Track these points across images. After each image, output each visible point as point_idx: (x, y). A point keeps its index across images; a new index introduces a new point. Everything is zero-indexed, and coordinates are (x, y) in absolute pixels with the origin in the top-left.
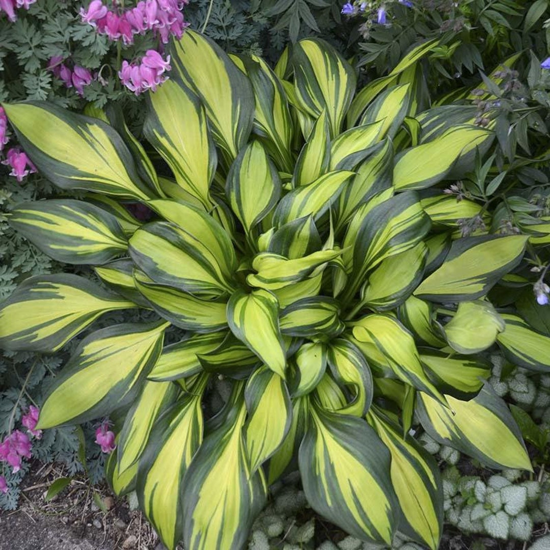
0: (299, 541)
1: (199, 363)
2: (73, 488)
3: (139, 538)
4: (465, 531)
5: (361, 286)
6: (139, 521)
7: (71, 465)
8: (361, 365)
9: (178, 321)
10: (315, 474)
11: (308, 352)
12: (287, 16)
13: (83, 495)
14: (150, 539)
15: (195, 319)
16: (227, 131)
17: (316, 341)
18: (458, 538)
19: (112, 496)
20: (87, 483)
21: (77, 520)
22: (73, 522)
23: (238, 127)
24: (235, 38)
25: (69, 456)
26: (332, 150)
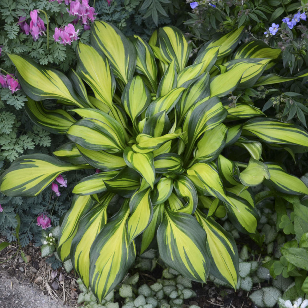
0: (130, 283)
1: (105, 187)
2: (9, 250)
3: (44, 278)
4: (217, 284)
5: (193, 150)
6: (44, 269)
7: (10, 237)
8: (192, 189)
9: (95, 164)
10: (166, 244)
11: (163, 182)
12: (150, 10)
13: (15, 253)
14: (50, 279)
15: (104, 164)
16: (123, 70)
17: (168, 176)
18: (213, 288)
19: (31, 255)
20: (18, 248)
21: (10, 266)
22: (8, 267)
23: (128, 68)
24: (116, 19)
25: (9, 232)
26: (178, 79)
